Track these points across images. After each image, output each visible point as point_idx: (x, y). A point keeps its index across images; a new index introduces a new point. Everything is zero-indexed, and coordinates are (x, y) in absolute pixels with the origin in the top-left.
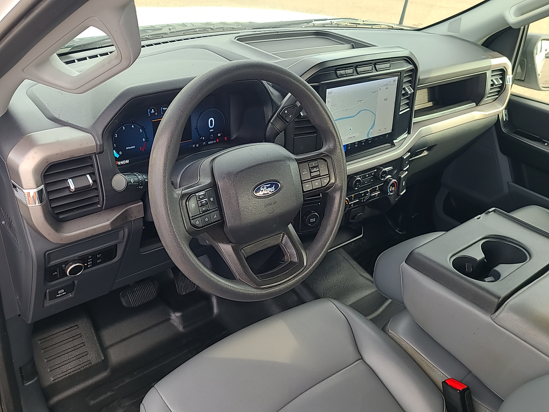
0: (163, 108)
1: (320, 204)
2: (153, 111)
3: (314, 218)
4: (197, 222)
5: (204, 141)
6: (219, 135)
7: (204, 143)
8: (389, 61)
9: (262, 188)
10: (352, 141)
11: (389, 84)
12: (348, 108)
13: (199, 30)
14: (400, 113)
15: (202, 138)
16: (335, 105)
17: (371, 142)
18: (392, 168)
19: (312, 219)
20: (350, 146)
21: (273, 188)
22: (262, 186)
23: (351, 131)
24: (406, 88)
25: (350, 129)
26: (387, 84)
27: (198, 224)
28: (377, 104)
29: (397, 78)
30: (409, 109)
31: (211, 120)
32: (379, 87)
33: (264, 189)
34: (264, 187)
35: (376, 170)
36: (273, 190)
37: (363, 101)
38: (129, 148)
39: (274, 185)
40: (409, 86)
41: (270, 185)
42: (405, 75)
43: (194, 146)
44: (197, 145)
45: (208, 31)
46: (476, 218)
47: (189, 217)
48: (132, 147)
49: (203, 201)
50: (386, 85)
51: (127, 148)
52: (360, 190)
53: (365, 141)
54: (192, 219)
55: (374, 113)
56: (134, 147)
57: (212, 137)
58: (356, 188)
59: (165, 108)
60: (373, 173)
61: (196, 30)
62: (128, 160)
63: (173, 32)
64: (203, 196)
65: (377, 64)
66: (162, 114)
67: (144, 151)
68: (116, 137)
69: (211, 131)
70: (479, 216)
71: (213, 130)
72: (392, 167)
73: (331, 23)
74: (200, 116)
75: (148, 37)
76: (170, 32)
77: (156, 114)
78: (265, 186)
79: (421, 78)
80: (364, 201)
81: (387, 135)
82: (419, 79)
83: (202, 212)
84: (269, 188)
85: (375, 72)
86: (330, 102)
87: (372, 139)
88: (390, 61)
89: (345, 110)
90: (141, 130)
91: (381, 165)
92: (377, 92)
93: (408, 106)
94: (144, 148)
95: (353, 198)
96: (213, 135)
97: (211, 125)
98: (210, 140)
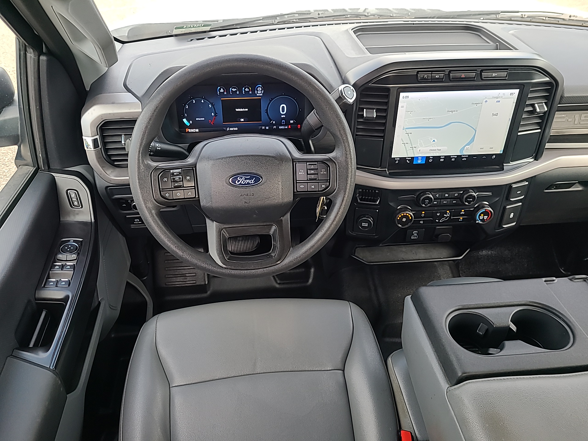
0: (232, 88)
1: (377, 211)
2: (222, 91)
3: (366, 223)
4: (167, 194)
5: (274, 125)
6: (292, 122)
7: (275, 127)
8: (507, 69)
9: (239, 178)
10: (436, 154)
11: (502, 97)
12: (432, 117)
13: (350, 17)
14: (519, 134)
15: (273, 122)
16: (412, 112)
17: (465, 159)
18: (491, 195)
19: (364, 224)
20: (431, 159)
21: (253, 181)
22: (239, 176)
23: (434, 143)
24: (536, 105)
25: (434, 141)
26: (498, 96)
27: (168, 196)
28: (479, 118)
29: (516, 91)
30: (539, 130)
31: (283, 107)
32: (485, 99)
33: (242, 179)
34: (242, 178)
35: (462, 192)
36: (252, 183)
37: (455, 112)
38: (199, 119)
39: (254, 178)
40: (544, 103)
41: (250, 177)
42: (531, 90)
43: (263, 128)
44: (267, 128)
45: (360, 18)
46: (544, 279)
47: (160, 189)
48: (201, 119)
49: (176, 178)
50: (497, 98)
51: (197, 119)
52: (436, 209)
53: (456, 157)
54: (162, 191)
55: (475, 128)
56: (203, 119)
57: (283, 122)
58: (424, 205)
59: (234, 89)
60: (457, 194)
61: (347, 16)
62: (198, 129)
63: (322, 17)
64: (178, 173)
65: (484, 71)
66: (231, 94)
67: (213, 124)
68: (187, 108)
69: (282, 116)
70: (554, 278)
71: (284, 116)
72: (491, 193)
73: (521, 16)
74: (271, 101)
75: (295, 20)
76: (319, 17)
77: (225, 93)
78: (244, 177)
79: (566, 95)
80: (440, 221)
81: (494, 156)
82: (562, 97)
83: (173, 187)
84: (248, 180)
85: (479, 81)
86: (405, 107)
87: (467, 156)
88: (509, 69)
89: (427, 118)
90: (210, 105)
91: (471, 188)
92: (480, 105)
93: (539, 126)
94: (213, 122)
95: (423, 214)
96: (284, 121)
97: (283, 111)
98: (282, 125)
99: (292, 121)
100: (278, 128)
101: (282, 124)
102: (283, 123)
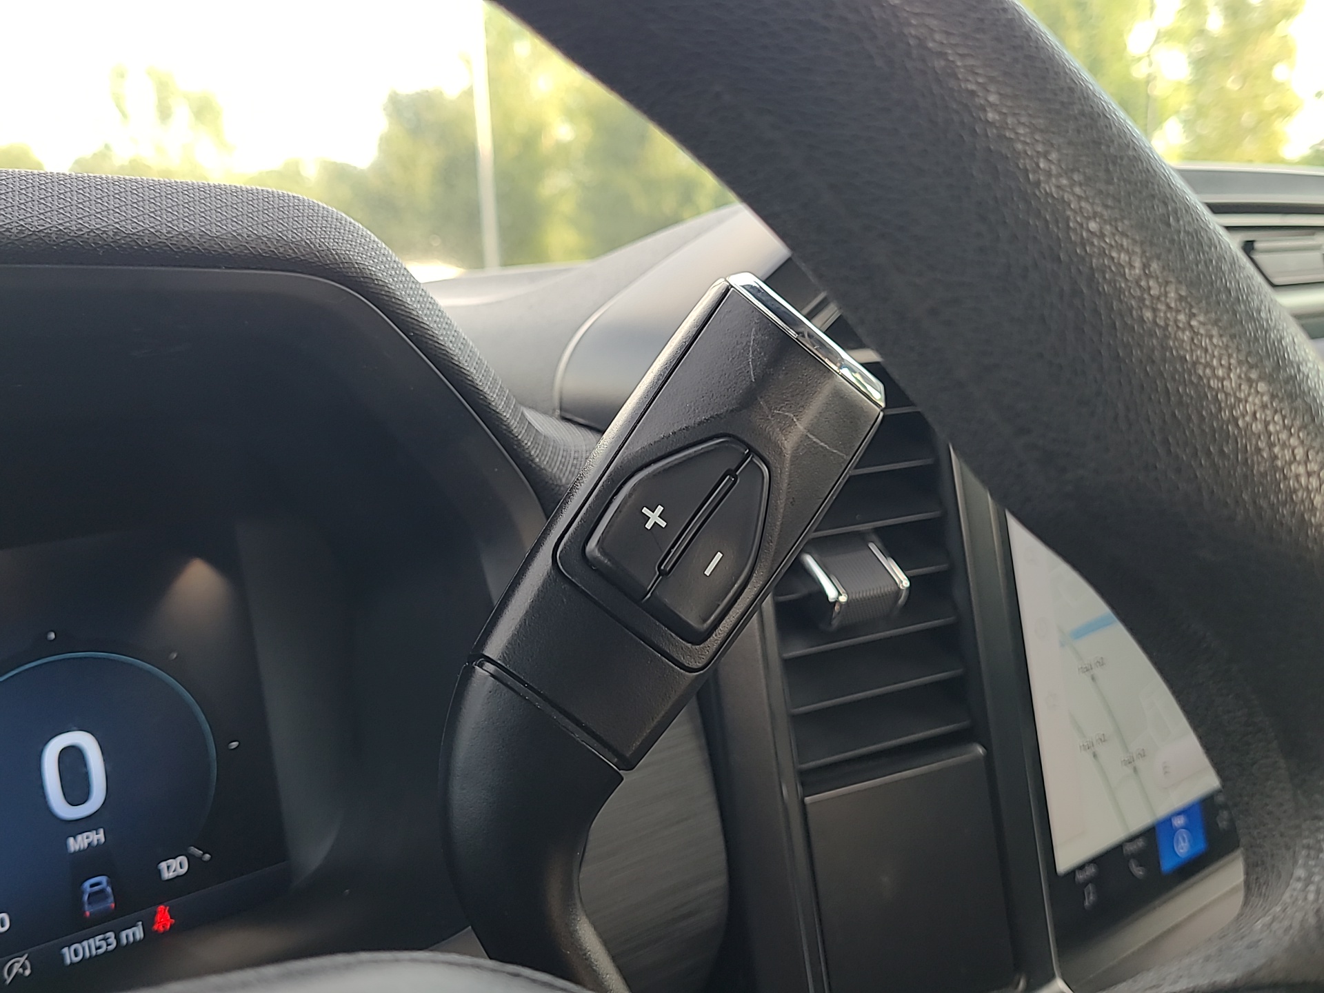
6: (173, 868)
57: (98, 896)
69: (77, 843)
71: (98, 837)
96: (103, 879)
97: (76, 788)
98: (83, 928)
99: (174, 863)
100: (48, 966)
101: (88, 911)
102: (100, 907)
